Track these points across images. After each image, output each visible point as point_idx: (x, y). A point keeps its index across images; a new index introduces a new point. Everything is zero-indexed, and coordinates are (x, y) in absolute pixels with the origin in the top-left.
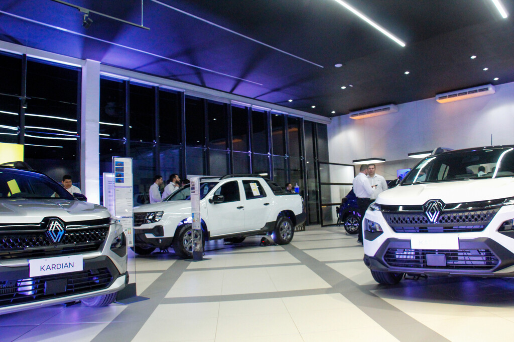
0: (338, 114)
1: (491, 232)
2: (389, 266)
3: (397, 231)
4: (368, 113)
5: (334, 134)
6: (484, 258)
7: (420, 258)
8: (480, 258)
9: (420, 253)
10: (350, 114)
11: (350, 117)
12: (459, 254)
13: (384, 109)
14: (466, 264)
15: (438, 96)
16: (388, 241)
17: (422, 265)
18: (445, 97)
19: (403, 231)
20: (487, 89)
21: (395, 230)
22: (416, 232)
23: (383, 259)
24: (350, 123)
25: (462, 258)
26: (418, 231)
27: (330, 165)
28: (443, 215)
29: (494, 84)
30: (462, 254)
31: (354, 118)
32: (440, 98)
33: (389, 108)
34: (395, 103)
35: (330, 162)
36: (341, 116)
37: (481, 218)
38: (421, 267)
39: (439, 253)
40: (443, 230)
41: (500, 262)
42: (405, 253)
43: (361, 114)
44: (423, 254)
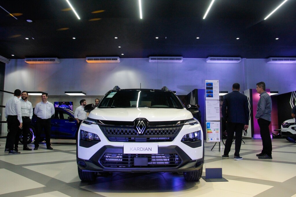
0: (16, 57)
1: (177, 142)
2: (104, 167)
3: (111, 140)
4: (39, 60)
5: (11, 71)
6: (169, 160)
7: (129, 160)
8: (166, 160)
9: (130, 156)
10: (26, 59)
11: (25, 61)
12: (152, 157)
13: (51, 60)
14: (156, 164)
15: (87, 58)
16: (105, 148)
17: (129, 165)
18: (92, 59)
19: (116, 140)
20: (117, 59)
21: (110, 140)
22: (126, 141)
23: (99, 162)
24: (24, 66)
25: (154, 160)
26: (127, 140)
27: (5, 93)
28: (148, 130)
29: (121, 57)
30: (154, 157)
31: (28, 62)
32: (89, 60)
33: (54, 60)
34: (59, 57)
35: (5, 90)
36: (18, 60)
37: (168, 132)
38: (129, 167)
39: (138, 157)
40: (146, 140)
41: (182, 162)
42: (118, 157)
43: (33, 60)
44: (131, 157)
